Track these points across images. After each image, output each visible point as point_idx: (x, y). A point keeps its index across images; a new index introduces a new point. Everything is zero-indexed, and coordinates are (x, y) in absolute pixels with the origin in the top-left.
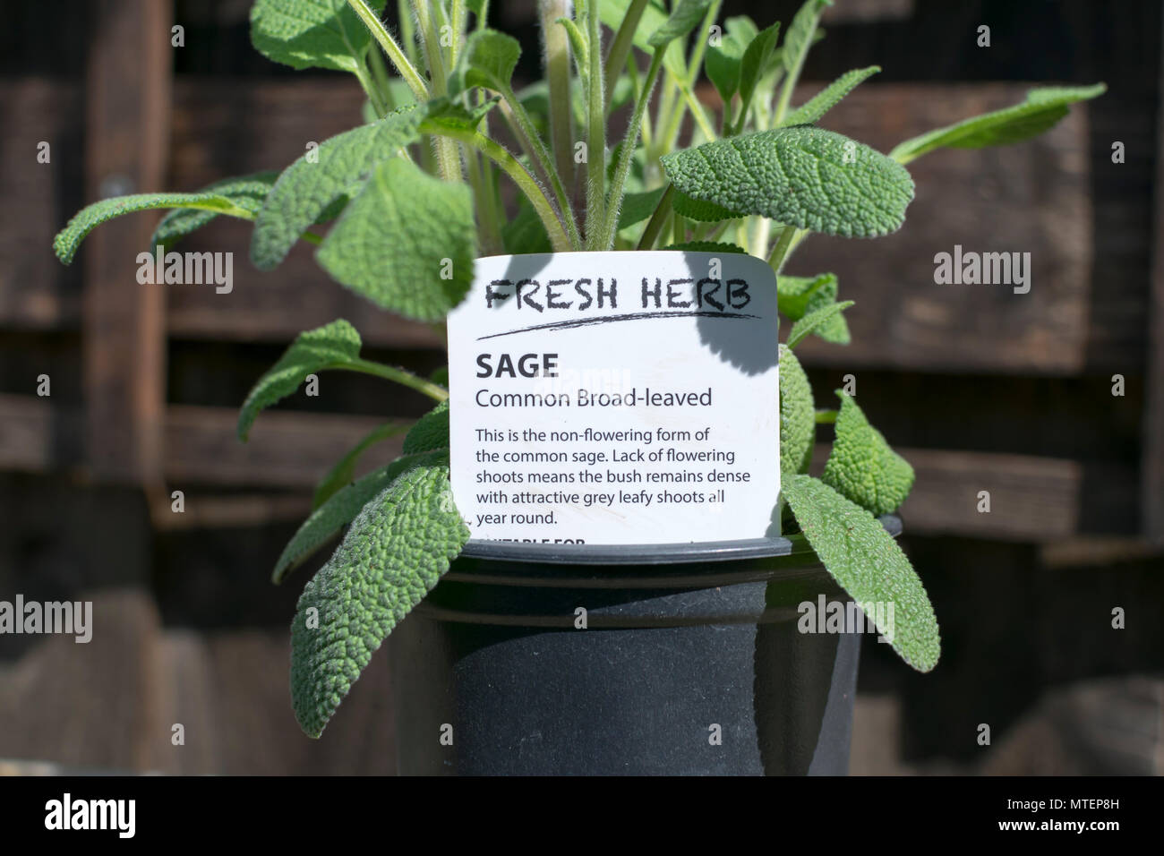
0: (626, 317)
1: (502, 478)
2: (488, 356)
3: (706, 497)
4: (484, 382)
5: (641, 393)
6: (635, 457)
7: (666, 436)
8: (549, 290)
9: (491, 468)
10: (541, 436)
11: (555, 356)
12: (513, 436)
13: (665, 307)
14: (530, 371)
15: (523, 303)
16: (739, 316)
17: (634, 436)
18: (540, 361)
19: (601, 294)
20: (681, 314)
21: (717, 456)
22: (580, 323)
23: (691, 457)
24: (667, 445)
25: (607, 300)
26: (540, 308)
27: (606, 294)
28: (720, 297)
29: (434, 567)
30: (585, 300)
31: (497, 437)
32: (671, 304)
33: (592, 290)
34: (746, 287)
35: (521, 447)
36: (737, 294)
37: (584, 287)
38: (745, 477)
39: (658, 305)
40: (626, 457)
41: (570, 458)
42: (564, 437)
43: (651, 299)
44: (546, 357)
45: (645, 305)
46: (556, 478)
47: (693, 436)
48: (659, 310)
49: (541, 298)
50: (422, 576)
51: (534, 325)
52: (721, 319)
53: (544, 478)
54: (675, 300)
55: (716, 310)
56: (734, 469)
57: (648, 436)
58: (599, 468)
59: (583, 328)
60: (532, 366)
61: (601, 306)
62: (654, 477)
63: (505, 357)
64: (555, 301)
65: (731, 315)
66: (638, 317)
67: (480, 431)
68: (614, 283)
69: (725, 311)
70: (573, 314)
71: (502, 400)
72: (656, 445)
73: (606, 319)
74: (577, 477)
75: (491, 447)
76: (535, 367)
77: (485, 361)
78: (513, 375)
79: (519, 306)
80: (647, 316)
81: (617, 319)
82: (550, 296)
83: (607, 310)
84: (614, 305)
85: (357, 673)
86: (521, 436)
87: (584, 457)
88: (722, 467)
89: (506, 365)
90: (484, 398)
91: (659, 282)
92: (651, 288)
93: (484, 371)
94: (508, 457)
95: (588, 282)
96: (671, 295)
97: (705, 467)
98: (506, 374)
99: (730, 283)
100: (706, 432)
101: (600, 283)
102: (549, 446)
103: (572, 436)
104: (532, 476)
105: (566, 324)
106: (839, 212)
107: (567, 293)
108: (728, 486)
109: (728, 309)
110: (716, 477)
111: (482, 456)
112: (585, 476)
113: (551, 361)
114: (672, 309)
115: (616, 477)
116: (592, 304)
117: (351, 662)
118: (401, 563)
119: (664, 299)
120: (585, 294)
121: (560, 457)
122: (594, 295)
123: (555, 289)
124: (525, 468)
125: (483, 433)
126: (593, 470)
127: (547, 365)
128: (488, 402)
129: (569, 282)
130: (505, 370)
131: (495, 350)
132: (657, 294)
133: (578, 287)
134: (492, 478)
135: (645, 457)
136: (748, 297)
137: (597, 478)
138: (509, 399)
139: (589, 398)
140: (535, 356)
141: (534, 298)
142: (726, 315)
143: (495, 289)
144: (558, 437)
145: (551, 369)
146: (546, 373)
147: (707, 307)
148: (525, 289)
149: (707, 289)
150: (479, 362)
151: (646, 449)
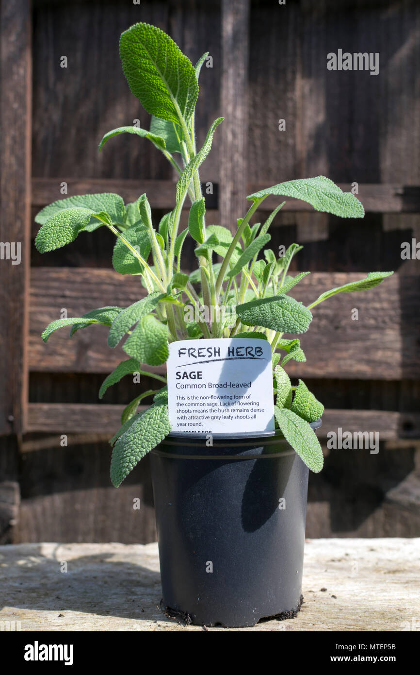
0: (223, 359)
1: (185, 411)
2: (180, 373)
3: (250, 417)
4: (178, 381)
5: (228, 383)
6: (227, 404)
8: (198, 351)
9: (182, 408)
10: (197, 398)
11: (201, 372)
12: (188, 398)
13: (236, 356)
14: (193, 377)
16: (259, 359)
17: (227, 397)
18: (196, 374)
19: (215, 352)
20: (241, 358)
21: (254, 404)
22: (209, 361)
23: (245, 404)
25: (217, 354)
26: (196, 357)
27: (217, 352)
28: (253, 352)
29: (160, 437)
30: (210, 354)
31: (183, 398)
32: (237, 355)
33: (212, 351)
34: (261, 349)
35: (191, 401)
36: (258, 352)
37: (210, 350)
38: (263, 410)
39: (233, 355)
40: (224, 404)
41: (206, 405)
43: (231, 354)
44: (198, 372)
45: (229, 356)
46: (202, 411)
47: (245, 397)
48: (234, 357)
49: (196, 354)
50: (156, 440)
51: (194, 362)
52: (253, 360)
53: (198, 411)
54: (239, 354)
55: (252, 357)
56: (259, 408)
57: (231, 397)
58: (215, 408)
59: (210, 363)
61: (215, 356)
62: (233, 411)
63: (185, 373)
64: (200, 354)
65: (257, 358)
66: (227, 359)
67: (177, 396)
68: (219, 349)
69: (255, 357)
70: (206, 359)
71: (184, 386)
72: (234, 399)
73: (216, 360)
74: (209, 411)
75: (181, 401)
76: (195, 376)
77: (179, 374)
78: (188, 378)
79: (189, 356)
80: (230, 359)
81: (220, 360)
82: (199, 353)
83: (217, 357)
84: (219, 356)
85: (132, 468)
86: (191, 398)
87: (211, 404)
88: (255, 407)
89: (185, 375)
90: (179, 386)
91: (234, 348)
92: (231, 350)
93: (178, 377)
94: (187, 405)
95: (211, 348)
96: (237, 352)
97: (250, 407)
98: (185, 378)
99: (256, 348)
100: (250, 396)
101: (215, 349)
102: (200, 401)
103: (206, 398)
104: (195, 411)
105: (204, 362)
107: (204, 352)
108: (257, 413)
109: (256, 356)
110: (253, 410)
111: (178, 404)
112: (211, 410)
113: (200, 374)
114: (238, 357)
115: (221, 411)
116: (212, 355)
117: (131, 465)
118: (150, 435)
119: (235, 353)
120: (210, 352)
121: (203, 404)
122: (213, 353)
123: (200, 351)
124: (192, 408)
126: (214, 408)
127: (198, 375)
129: (205, 348)
131: (182, 371)
132: (233, 352)
133: (208, 350)
134: (182, 412)
136: (262, 353)
137: (215, 411)
138: (186, 386)
139: (212, 385)
140: (194, 372)
141: (194, 354)
142: (255, 358)
143: (182, 351)
144: (203, 398)
145: (200, 377)
146: (198, 378)
147: (249, 356)
148: (191, 351)
149: (249, 350)
150: (177, 374)
151: (231, 402)
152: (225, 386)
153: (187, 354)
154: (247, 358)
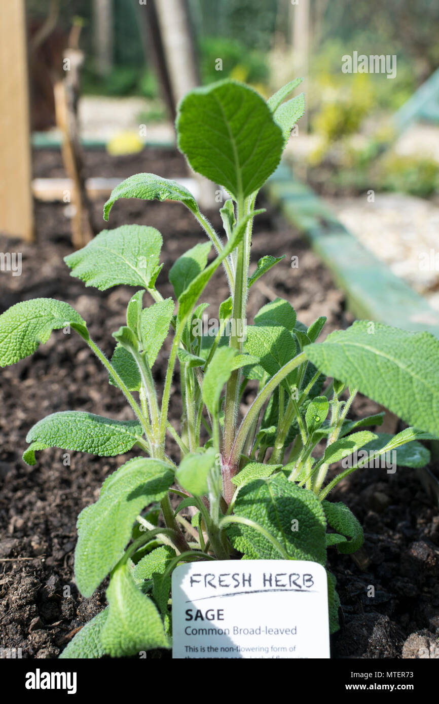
0: (255, 592)
2: (191, 610)
4: (189, 623)
5: (263, 628)
7: (275, 649)
10: (215, 650)
11: (222, 610)
12: (203, 650)
13: (274, 587)
14: (211, 617)
15: (208, 584)
16: (309, 591)
17: (260, 649)
18: (215, 613)
19: (244, 580)
20: (281, 590)
22: (235, 594)
24: (275, 654)
25: (247, 583)
26: (215, 587)
27: (246, 580)
28: (300, 582)
30: (237, 583)
31: (195, 649)
32: (277, 585)
33: (240, 578)
34: (312, 577)
35: (205, 655)
36: (308, 580)
37: (236, 577)
39: (271, 585)
42: (227, 650)
43: (267, 583)
44: (218, 611)
45: (265, 586)
47: (288, 649)
48: (271, 588)
49: (215, 582)
51: (212, 595)
52: (300, 593)
54: (279, 583)
55: (298, 588)
57: (267, 650)
59: (236, 596)
60: (212, 615)
61: (244, 586)
63: (199, 611)
64: (222, 583)
65: (305, 591)
66: (261, 591)
67: (187, 646)
68: (250, 575)
69: (302, 589)
70: (231, 590)
71: (198, 632)
73: (246, 592)
77: (189, 612)
78: (202, 619)
79: (207, 586)
80: (265, 591)
81: (251, 592)
82: (220, 581)
83: (247, 588)
84: (250, 585)
86: (206, 649)
89: (199, 615)
90: (189, 631)
91: (271, 575)
92: (267, 578)
93: (189, 617)
95: (238, 575)
96: (277, 581)
98: (199, 619)
99: (304, 575)
100: (294, 648)
101: (244, 575)
102: (219, 654)
103: (231, 649)
105: (227, 595)
107: (228, 580)
109: (304, 588)
113: (220, 612)
114: (278, 588)
116: (240, 585)
119: (273, 582)
120: (237, 580)
122: (241, 581)
123: (222, 578)
125: (188, 648)
128: (191, 633)
129: (228, 575)
130: (199, 617)
131: (194, 608)
132: (270, 580)
133: (233, 577)
136: (313, 582)
138: (201, 631)
139: (238, 630)
140: (213, 610)
141: (212, 582)
142: (302, 591)
143: (194, 578)
145: (220, 617)
147: (294, 587)
148: (208, 578)
149: (294, 578)
150: (187, 613)
152: (258, 632)
153: (203, 583)
154: (290, 590)
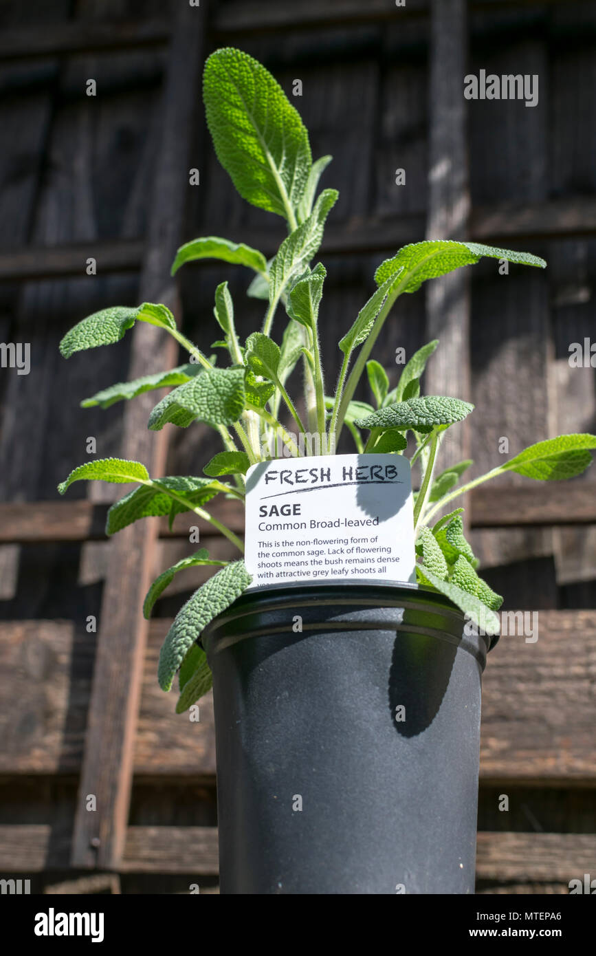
0: (335, 485)
1: (271, 565)
2: (266, 507)
3: (377, 571)
4: (263, 519)
5: (342, 521)
6: (339, 552)
7: (355, 541)
8: (297, 474)
9: (265, 560)
10: (291, 544)
11: (299, 505)
12: (277, 544)
13: (354, 480)
14: (287, 513)
15: (283, 481)
16: (392, 482)
17: (339, 541)
18: (291, 508)
19: (322, 475)
20: (363, 483)
21: (382, 550)
22: (312, 489)
23: (369, 551)
24: (356, 545)
25: (325, 478)
26: (292, 483)
27: (325, 475)
28: (382, 474)
30: (314, 478)
31: (269, 545)
32: (358, 478)
33: (318, 474)
34: (395, 468)
35: (281, 549)
36: (390, 472)
37: (314, 472)
38: (397, 560)
39: (351, 479)
40: (335, 552)
41: (306, 553)
42: (303, 543)
43: (347, 477)
44: (295, 506)
45: (344, 479)
46: (299, 564)
47: (369, 541)
48: (352, 481)
49: (292, 478)
51: (289, 491)
52: (383, 484)
53: (292, 564)
54: (359, 476)
55: (380, 480)
56: (391, 556)
57: (346, 541)
58: (321, 558)
59: (314, 491)
60: (287, 510)
61: (322, 481)
62: (349, 561)
63: (274, 507)
64: (299, 479)
65: (388, 482)
66: (341, 485)
67: (260, 543)
68: (329, 469)
70: (309, 485)
71: (272, 527)
72: (351, 545)
73: (325, 487)
74: (309, 563)
75: (265, 550)
76: (289, 511)
77: (264, 509)
78: (278, 515)
79: (282, 483)
80: (346, 484)
81: (330, 486)
82: (297, 477)
83: (326, 482)
84: (329, 480)
86: (281, 544)
87: (313, 553)
88: (385, 555)
89: (274, 510)
90: (263, 527)
91: (351, 468)
92: (347, 471)
93: (263, 514)
94: (275, 555)
95: (316, 470)
96: (357, 474)
97: (376, 555)
98: (274, 515)
99: (387, 467)
100: (376, 538)
101: (322, 470)
102: (295, 548)
103: (307, 543)
104: (287, 563)
105: (305, 490)
106: (433, 415)
107: (306, 476)
108: (388, 565)
109: (386, 479)
110: (381, 560)
111: (260, 555)
112: (313, 562)
113: (297, 507)
114: (358, 481)
115: (330, 562)
116: (318, 480)
119: (354, 476)
120: (314, 475)
121: (300, 553)
122: (319, 476)
123: (299, 474)
124: (283, 559)
125: (262, 544)
126: (318, 559)
127: (295, 509)
128: (265, 528)
129: (306, 470)
130: (274, 513)
131: (269, 504)
132: (350, 474)
133: (311, 472)
134: (266, 566)
135: (345, 551)
136: (396, 473)
137: (320, 563)
138: (276, 526)
139: (316, 524)
140: (289, 506)
141: (289, 479)
142: (385, 482)
143: (270, 475)
144: (300, 543)
145: (297, 512)
146: (295, 514)
147: (375, 479)
148: (285, 475)
149: (375, 470)
150: (261, 509)
151: (345, 548)
152: (337, 524)
153: (279, 479)
154: (372, 482)
